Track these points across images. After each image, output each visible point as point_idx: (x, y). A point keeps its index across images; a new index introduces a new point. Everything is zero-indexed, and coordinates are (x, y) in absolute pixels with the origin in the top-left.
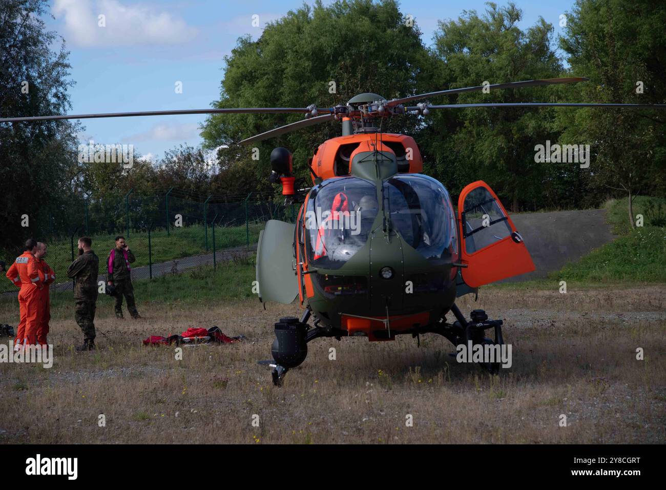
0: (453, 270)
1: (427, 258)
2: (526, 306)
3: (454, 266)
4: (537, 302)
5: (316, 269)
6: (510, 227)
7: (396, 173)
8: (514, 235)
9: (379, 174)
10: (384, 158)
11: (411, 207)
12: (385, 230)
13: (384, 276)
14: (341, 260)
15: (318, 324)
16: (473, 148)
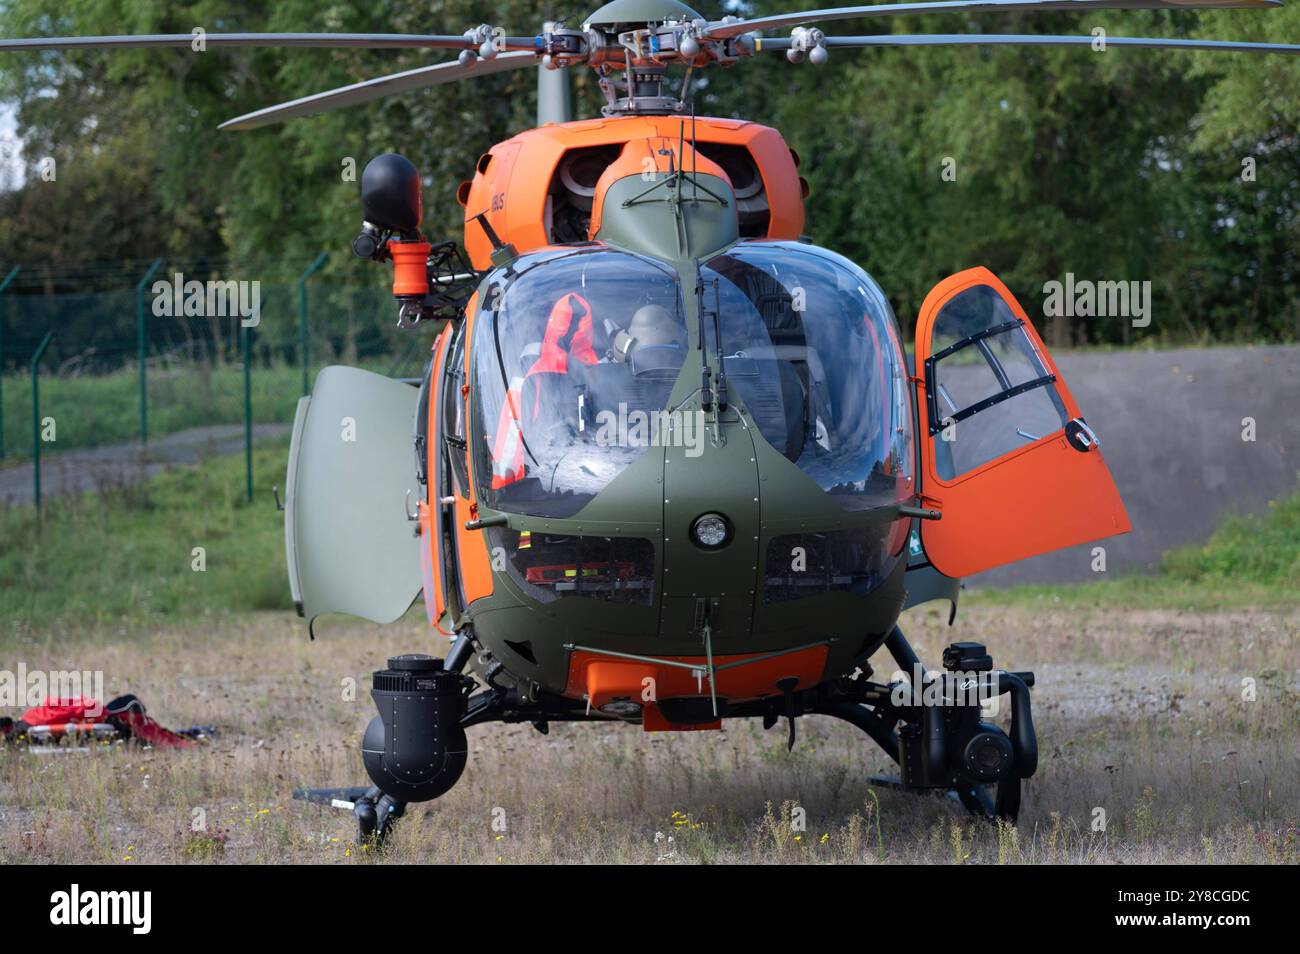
0: (896, 527)
1: (827, 489)
2: (1094, 655)
3: (904, 515)
4: (1127, 645)
5: (504, 515)
6: (1060, 405)
7: (736, 239)
8: (1072, 429)
9: (686, 243)
10: (701, 194)
11: (778, 340)
12: (707, 408)
13: (704, 539)
14: (576, 492)
15: (497, 679)
16: (917, 124)
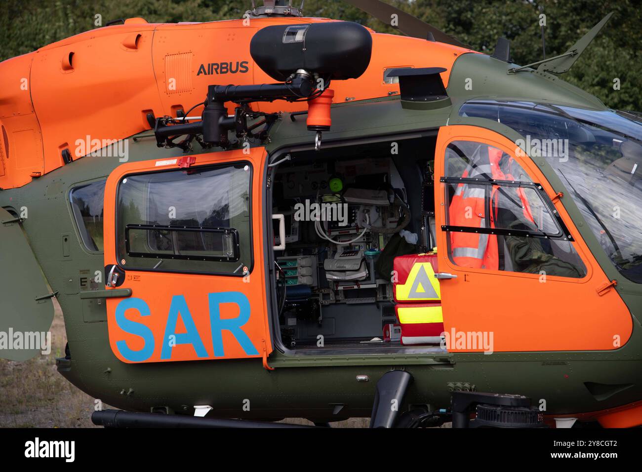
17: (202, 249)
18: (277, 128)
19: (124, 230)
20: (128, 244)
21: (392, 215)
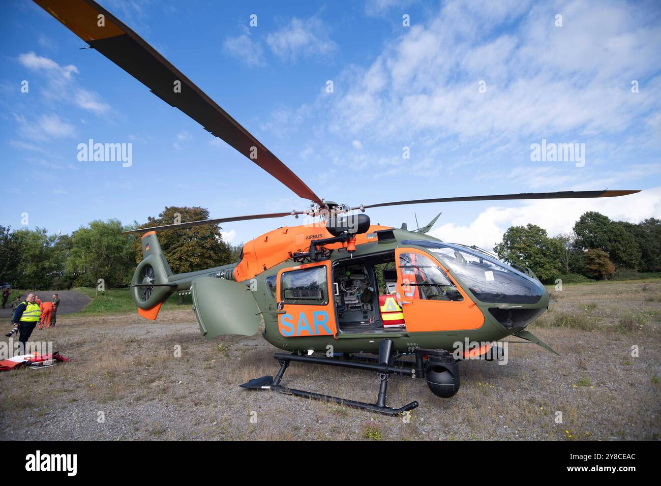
17: (308, 296)
18: (333, 254)
19: (283, 291)
20: (284, 295)
21: (364, 282)
